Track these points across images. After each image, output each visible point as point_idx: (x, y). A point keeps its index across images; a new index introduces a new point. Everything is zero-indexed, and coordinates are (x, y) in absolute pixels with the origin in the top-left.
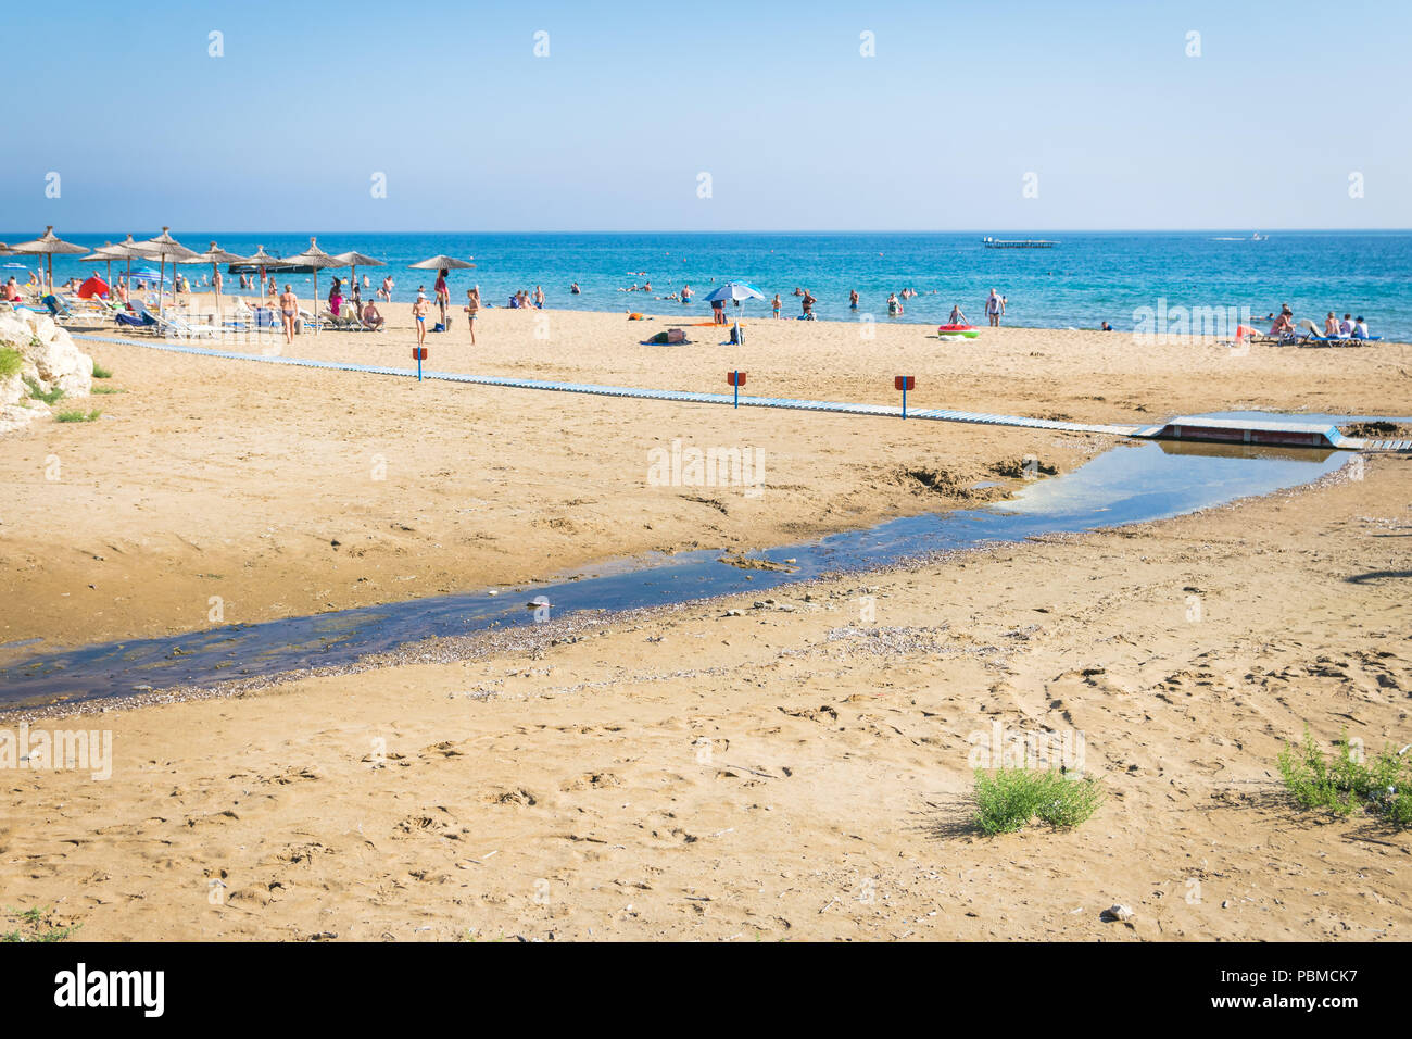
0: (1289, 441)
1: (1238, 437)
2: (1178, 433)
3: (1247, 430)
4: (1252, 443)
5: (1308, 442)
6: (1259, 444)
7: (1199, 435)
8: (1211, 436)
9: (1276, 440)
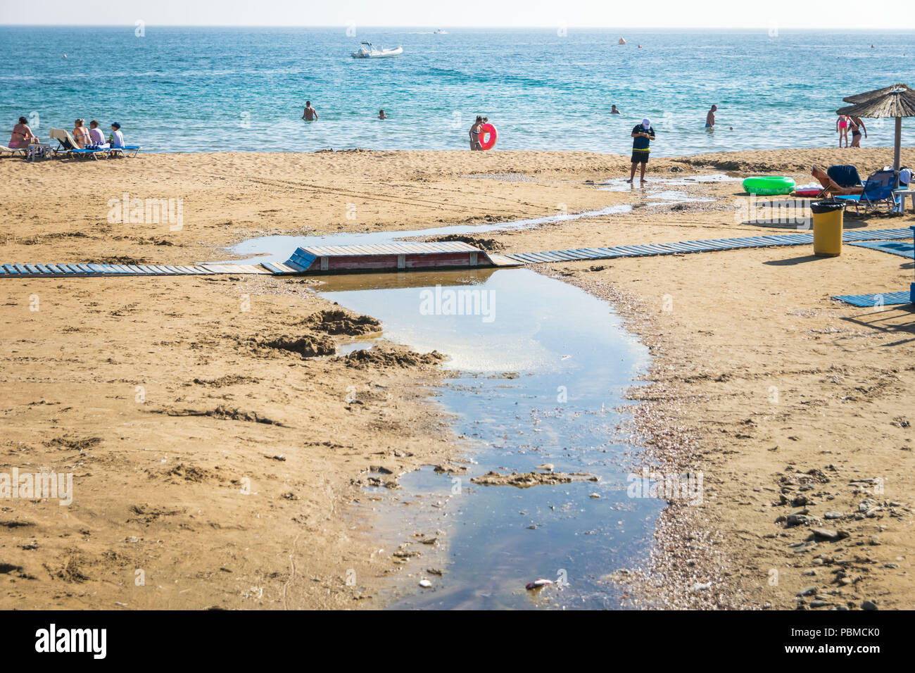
0: (445, 263)
1: (390, 264)
2: (325, 266)
3: (401, 255)
4: (406, 270)
5: (464, 262)
6: (415, 270)
7: (349, 265)
8: (362, 266)
9: (431, 264)
